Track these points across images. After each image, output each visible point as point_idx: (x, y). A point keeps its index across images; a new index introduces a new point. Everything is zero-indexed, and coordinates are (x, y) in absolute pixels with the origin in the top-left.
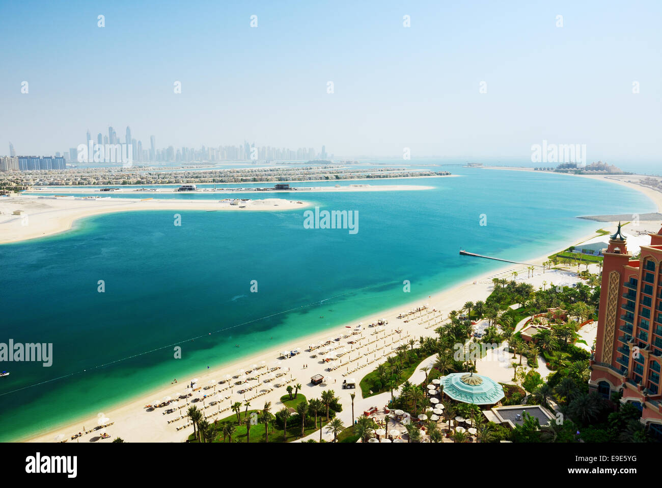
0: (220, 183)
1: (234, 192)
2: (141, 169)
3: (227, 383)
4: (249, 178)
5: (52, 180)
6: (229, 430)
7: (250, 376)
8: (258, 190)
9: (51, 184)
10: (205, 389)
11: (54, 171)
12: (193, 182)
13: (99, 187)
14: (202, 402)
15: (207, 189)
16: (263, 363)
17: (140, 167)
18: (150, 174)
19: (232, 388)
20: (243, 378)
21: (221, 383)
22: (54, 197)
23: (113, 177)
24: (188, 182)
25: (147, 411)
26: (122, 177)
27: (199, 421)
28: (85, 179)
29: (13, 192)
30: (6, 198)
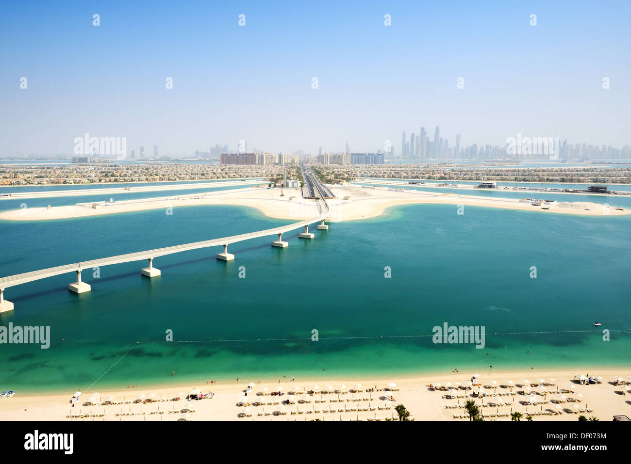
0: (522, 182)
1: (538, 192)
2: (445, 165)
3: (509, 389)
4: (556, 178)
5: (373, 173)
7: (535, 389)
8: (566, 191)
9: (372, 176)
10: (485, 387)
11: (375, 165)
12: (493, 180)
13: (408, 181)
14: (481, 399)
15: (508, 187)
16: (552, 381)
17: (444, 164)
18: (453, 170)
19: (514, 396)
20: (527, 389)
21: (502, 387)
22: (372, 187)
23: (420, 172)
24: (488, 180)
25: (429, 389)
26: (428, 172)
27: (475, 416)
28: (397, 173)
29: (345, 181)
30: (340, 186)
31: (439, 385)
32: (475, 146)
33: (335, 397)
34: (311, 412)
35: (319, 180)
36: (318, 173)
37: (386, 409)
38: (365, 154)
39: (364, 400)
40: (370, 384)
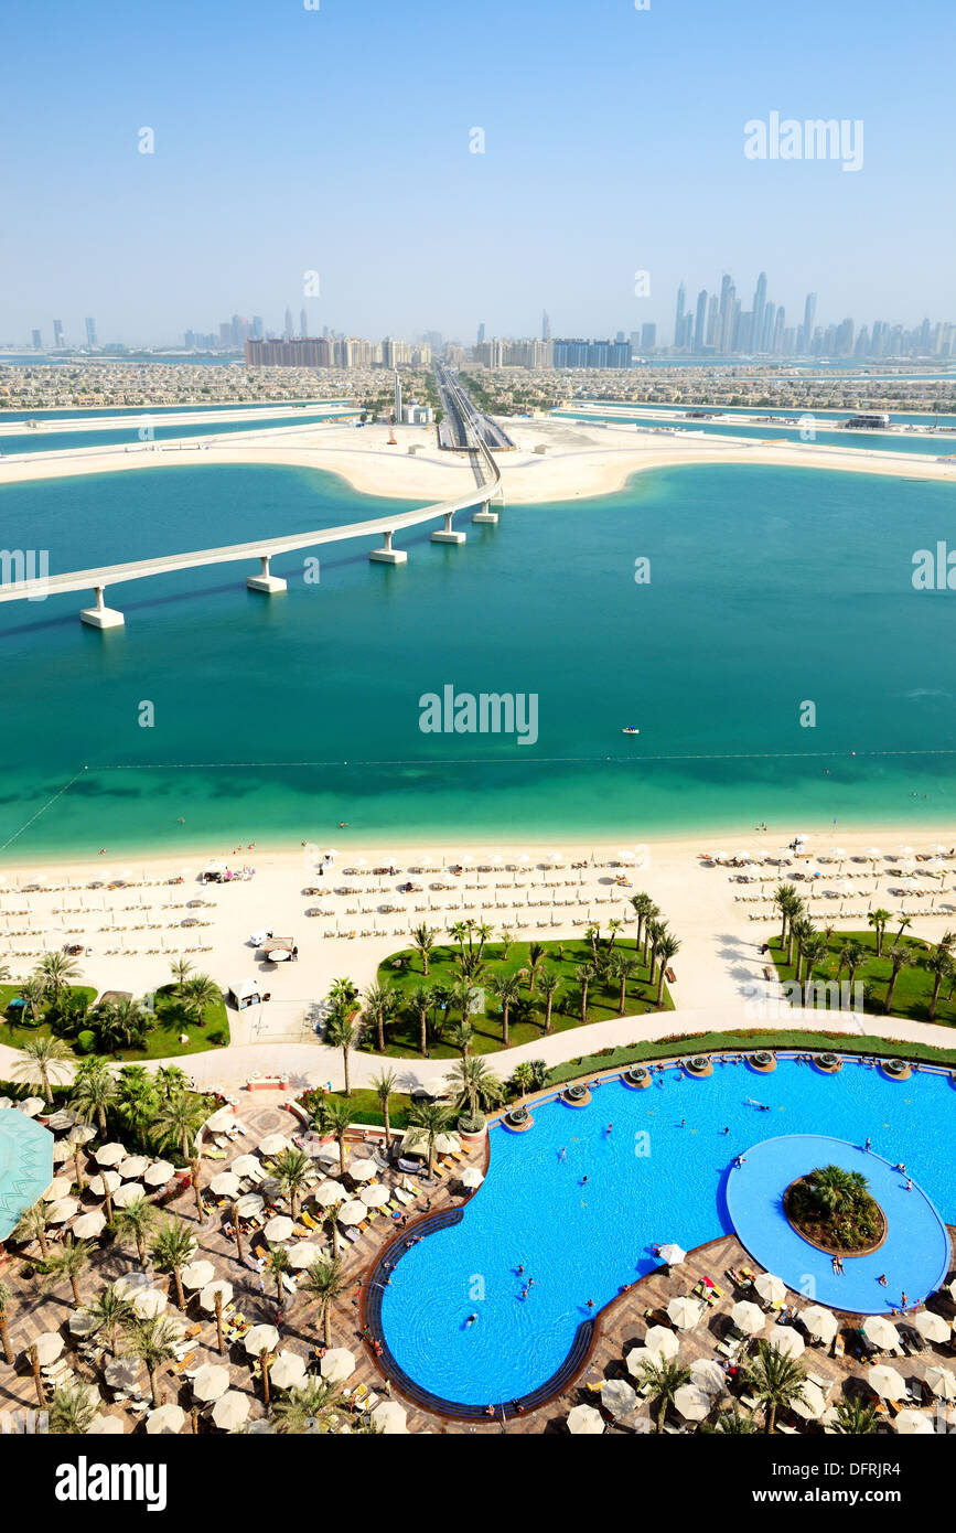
0: (950, 414)
2: (774, 371)
3: (869, 864)
5: (604, 388)
6: (853, 957)
7: (925, 866)
9: (601, 397)
10: (820, 861)
11: (609, 371)
12: (883, 408)
14: (810, 885)
15: (915, 426)
17: (772, 368)
18: (792, 385)
19: (879, 878)
20: (908, 865)
21: (856, 860)
22: (602, 423)
23: (716, 388)
24: (872, 408)
25: (702, 864)
26: (733, 388)
27: (795, 917)
28: (661, 391)
29: (538, 409)
30: (526, 420)
31: (724, 857)
32: (848, 324)
33: (507, 878)
34: (456, 908)
35: (478, 405)
36: (475, 388)
37: (612, 901)
38: (587, 343)
39: (567, 884)
40: (580, 852)
